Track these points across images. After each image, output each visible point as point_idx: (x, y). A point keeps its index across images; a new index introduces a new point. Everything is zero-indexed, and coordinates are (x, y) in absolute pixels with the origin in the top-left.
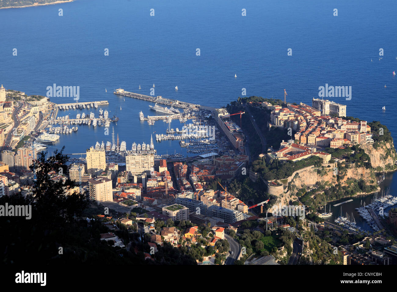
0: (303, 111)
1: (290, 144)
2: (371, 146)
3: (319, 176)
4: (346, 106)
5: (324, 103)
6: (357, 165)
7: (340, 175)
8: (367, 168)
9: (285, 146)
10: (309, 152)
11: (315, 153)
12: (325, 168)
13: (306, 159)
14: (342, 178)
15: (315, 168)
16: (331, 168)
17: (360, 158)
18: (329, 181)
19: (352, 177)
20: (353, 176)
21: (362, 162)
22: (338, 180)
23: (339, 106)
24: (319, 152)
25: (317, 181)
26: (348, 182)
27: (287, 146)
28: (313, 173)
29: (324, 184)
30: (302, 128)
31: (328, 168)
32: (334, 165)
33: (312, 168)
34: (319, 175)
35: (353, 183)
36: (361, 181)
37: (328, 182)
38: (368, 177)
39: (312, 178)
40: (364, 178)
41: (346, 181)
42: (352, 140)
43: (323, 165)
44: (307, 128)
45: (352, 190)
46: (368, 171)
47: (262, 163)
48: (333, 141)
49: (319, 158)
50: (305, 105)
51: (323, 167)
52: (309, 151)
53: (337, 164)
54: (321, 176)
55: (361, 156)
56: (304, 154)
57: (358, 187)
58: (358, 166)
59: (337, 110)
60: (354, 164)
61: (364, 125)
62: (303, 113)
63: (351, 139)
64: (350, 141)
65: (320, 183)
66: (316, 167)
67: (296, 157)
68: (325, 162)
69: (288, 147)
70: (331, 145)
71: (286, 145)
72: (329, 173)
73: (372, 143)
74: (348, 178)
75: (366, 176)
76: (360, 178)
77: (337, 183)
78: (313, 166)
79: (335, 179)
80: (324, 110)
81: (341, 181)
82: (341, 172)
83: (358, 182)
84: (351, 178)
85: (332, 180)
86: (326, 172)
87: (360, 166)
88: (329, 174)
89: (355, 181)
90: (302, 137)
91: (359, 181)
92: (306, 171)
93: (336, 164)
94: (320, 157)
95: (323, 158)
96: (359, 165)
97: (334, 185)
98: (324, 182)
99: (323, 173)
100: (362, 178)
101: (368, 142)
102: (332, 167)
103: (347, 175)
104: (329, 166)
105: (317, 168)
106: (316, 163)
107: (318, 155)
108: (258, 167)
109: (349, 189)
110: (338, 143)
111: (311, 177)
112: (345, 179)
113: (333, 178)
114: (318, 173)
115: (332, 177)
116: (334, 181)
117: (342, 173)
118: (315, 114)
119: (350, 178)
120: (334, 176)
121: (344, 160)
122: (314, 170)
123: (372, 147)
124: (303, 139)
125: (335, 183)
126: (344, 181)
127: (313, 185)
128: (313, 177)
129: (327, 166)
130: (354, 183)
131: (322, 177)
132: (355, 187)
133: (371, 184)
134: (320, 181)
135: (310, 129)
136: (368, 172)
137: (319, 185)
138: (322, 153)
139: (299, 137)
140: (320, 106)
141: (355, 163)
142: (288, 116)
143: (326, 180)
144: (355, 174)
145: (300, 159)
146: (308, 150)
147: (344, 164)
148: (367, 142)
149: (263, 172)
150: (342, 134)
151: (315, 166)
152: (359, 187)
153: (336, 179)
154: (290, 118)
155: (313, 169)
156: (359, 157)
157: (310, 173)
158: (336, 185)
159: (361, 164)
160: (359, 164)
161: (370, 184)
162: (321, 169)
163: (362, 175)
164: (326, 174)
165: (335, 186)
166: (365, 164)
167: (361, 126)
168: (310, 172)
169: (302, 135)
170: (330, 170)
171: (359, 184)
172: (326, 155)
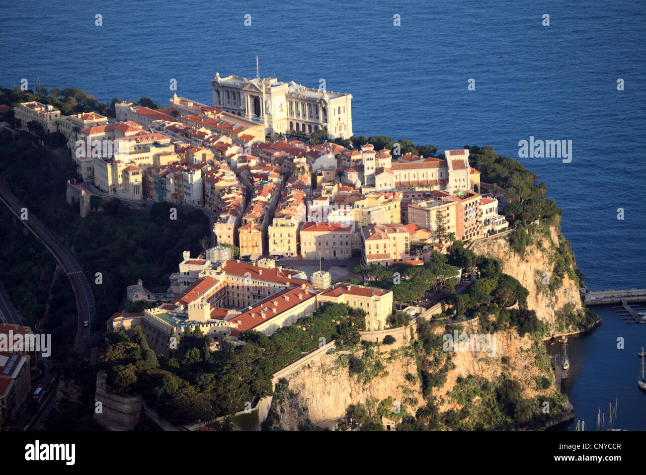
0: (203, 130)
1: (219, 264)
2: (502, 242)
3: (358, 381)
4: (350, 97)
5: (263, 91)
6: (486, 325)
7: (431, 372)
8: (521, 333)
9: (201, 276)
10: (303, 291)
11: (328, 292)
12: (375, 349)
13: (302, 320)
14: (439, 381)
15: (341, 352)
16: (396, 346)
17: (493, 293)
18: (393, 397)
19: (472, 374)
20: (476, 367)
21: (503, 310)
22: (426, 389)
23: (326, 98)
24: (345, 288)
25: (349, 402)
26: (460, 394)
27: (207, 274)
28: (333, 372)
29: (374, 411)
30: (230, 196)
31: (388, 348)
32: (408, 330)
33: (328, 353)
34: (356, 376)
35: (478, 398)
36: (504, 385)
37: (388, 401)
38: (526, 367)
39: (333, 391)
40: (515, 373)
41: (451, 390)
42: (434, 227)
43: (365, 336)
44: (249, 195)
45: (477, 424)
46: (526, 342)
47: (144, 354)
48: (375, 238)
49: (351, 311)
50: (191, 104)
51: (366, 344)
52: (304, 286)
53: (415, 328)
54: (363, 380)
55: (494, 287)
56: (287, 299)
57: (497, 409)
58: (488, 328)
59: (321, 113)
60: (475, 322)
61: (458, 165)
62: (206, 137)
63: (429, 222)
64: (428, 230)
65: (364, 411)
66: (341, 349)
67: (264, 316)
68: (374, 325)
69: (214, 275)
70: (367, 253)
71: (203, 269)
72: (390, 368)
73: (505, 233)
74: (459, 380)
75: (521, 363)
76: (499, 374)
77: (422, 403)
78: (332, 345)
79: (413, 388)
80: (265, 116)
81: (435, 392)
82: (431, 359)
83: (497, 390)
84: (470, 376)
85: (405, 392)
86: (378, 365)
87: (495, 328)
88: (390, 370)
89: (485, 387)
90: (244, 234)
91: (499, 384)
92: (309, 367)
93: (412, 330)
94: (351, 305)
95: (366, 310)
96: (493, 324)
97: (412, 411)
98: (377, 405)
99: (369, 369)
100: (506, 373)
101: (489, 227)
102: (402, 340)
103: (454, 367)
104: (389, 340)
105: (348, 353)
106: (338, 331)
107: (342, 299)
108: (129, 372)
109: (467, 419)
110: (392, 242)
111: (328, 388)
112: (450, 384)
113: (408, 383)
114: (354, 371)
115: (401, 380)
116: (411, 396)
117: (437, 361)
118: (251, 137)
119: (464, 376)
120: (409, 377)
121: (437, 309)
122: (336, 362)
123: (507, 249)
124: (247, 241)
125: (413, 402)
126: (448, 393)
127: (339, 420)
128: (333, 387)
129: (381, 340)
130: (481, 395)
131: (367, 386)
132: (489, 409)
133: (542, 394)
134: (362, 402)
135: (263, 197)
136: (525, 348)
137: (360, 417)
138: (355, 292)
139: (231, 232)
140: (249, 102)
141: (477, 318)
142: (154, 150)
143: (382, 397)
144: (480, 360)
145: (279, 321)
146: (297, 284)
147: (441, 323)
148: (485, 231)
149: (160, 392)
150: (392, 205)
151: (337, 344)
152: (501, 411)
153: (418, 386)
154: (164, 161)
155: (334, 357)
156: (490, 290)
157: (324, 373)
158: (420, 410)
159: (500, 320)
160: (492, 318)
161: (537, 393)
162: (360, 354)
163: (505, 360)
164: (380, 373)
165: (417, 416)
166: (511, 318)
167: (450, 170)
168: (325, 370)
169: (239, 224)
170: (393, 352)
171: (499, 397)
172: (374, 297)
